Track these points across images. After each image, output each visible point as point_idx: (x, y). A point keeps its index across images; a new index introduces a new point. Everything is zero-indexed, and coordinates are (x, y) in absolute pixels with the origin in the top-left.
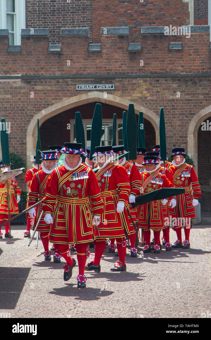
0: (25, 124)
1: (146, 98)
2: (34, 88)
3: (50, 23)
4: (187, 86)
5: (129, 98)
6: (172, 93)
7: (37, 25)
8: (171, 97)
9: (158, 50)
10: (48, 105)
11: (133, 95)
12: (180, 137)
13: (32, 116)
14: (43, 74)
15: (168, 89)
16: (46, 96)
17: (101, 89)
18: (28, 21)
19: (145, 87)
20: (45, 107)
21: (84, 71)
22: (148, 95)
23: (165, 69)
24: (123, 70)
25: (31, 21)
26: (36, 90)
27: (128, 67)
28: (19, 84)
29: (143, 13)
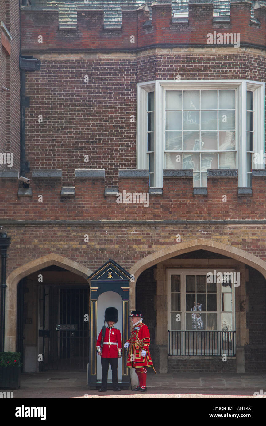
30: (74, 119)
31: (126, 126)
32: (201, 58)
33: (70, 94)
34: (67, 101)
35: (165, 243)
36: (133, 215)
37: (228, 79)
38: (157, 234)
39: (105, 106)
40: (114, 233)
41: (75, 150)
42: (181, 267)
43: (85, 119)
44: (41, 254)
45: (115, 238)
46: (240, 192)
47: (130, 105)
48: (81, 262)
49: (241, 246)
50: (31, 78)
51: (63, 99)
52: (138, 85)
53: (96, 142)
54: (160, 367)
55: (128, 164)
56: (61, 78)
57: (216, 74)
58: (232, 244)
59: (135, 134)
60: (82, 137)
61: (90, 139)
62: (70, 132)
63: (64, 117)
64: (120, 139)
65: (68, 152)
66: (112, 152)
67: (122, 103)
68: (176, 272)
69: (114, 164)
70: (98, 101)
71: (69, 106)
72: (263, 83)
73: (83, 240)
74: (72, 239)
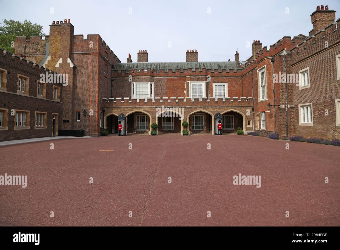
0: (155, 116)
4: (187, 109)
12: (186, 118)
28: (154, 108)
29: (177, 95)
31: (130, 90)
32: (142, 78)
35: (132, 111)
36: (126, 106)
37: (147, 82)
38: (130, 109)
40: (123, 109)
42: (139, 115)
44: (110, 113)
46: (145, 102)
48: (117, 114)
49: (145, 111)
50: (113, 82)
52: (132, 83)
56: (118, 82)
57: (145, 81)
67: (129, 86)
68: (138, 116)
71: (120, 87)
72: (153, 83)
73: (118, 110)
74: (116, 110)
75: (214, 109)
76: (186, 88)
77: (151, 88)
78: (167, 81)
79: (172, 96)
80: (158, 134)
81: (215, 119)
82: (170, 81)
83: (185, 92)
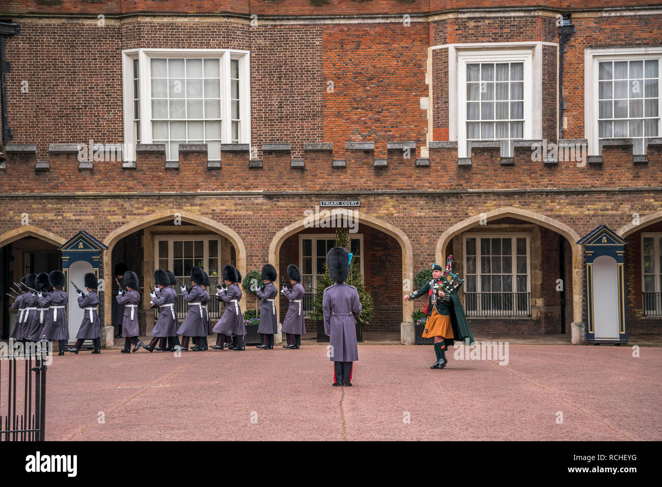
0: (267, 241)
1: (392, 214)
2: (276, 204)
3: (277, 130)
4: (434, 203)
5: (375, 215)
6: (419, 210)
7: (263, 133)
8: (418, 214)
9: (405, 166)
10: (291, 221)
11: (379, 212)
12: (428, 255)
13: (275, 233)
14: (285, 190)
15: (415, 205)
16: (289, 213)
17: (346, 205)
18: (253, 128)
19: (391, 203)
20: (288, 224)
21: (328, 186)
22: (395, 212)
23: (411, 186)
24: (368, 186)
25: (256, 128)
26: (278, 207)
27: (374, 183)
28: (261, 200)
29: (377, 120)
30: (58, 85)
31: (112, 93)
32: (184, 27)
33: (53, 59)
34: (50, 67)
35: (138, 214)
36: (108, 187)
37: (211, 48)
38: (131, 205)
39: (89, 72)
40: (89, 205)
41: (60, 117)
42: (169, 233)
43: (70, 85)
44: (17, 225)
45: (90, 210)
46: (209, 165)
47: (115, 72)
48: (57, 233)
49: (210, 216)
50: (11, 43)
51: (45, 65)
52: (123, 51)
53: (82, 109)
54: (147, 330)
55: (115, 131)
56: (42, 43)
57: (200, 43)
58: (202, 214)
59: (122, 101)
60: (66, 104)
61: (75, 106)
62: (54, 98)
63: (48, 83)
64: (106, 106)
65: (52, 119)
66: (98, 119)
67: (108, 69)
68: (163, 238)
69: (101, 131)
70: (83, 67)
71: (52, 72)
72: (248, 52)
73: (59, 212)
74: (47, 211)
75: (581, 205)
76: (429, 80)
77: (236, 85)
78: (325, 47)
79: (354, 127)
80: (281, 341)
81: (588, 259)
82: (342, 44)
83: (426, 103)
